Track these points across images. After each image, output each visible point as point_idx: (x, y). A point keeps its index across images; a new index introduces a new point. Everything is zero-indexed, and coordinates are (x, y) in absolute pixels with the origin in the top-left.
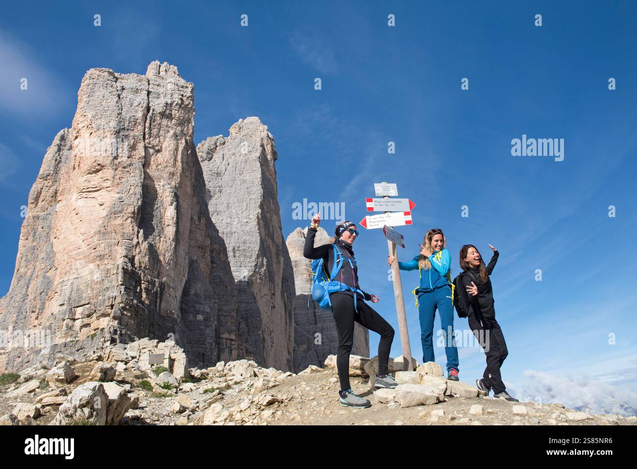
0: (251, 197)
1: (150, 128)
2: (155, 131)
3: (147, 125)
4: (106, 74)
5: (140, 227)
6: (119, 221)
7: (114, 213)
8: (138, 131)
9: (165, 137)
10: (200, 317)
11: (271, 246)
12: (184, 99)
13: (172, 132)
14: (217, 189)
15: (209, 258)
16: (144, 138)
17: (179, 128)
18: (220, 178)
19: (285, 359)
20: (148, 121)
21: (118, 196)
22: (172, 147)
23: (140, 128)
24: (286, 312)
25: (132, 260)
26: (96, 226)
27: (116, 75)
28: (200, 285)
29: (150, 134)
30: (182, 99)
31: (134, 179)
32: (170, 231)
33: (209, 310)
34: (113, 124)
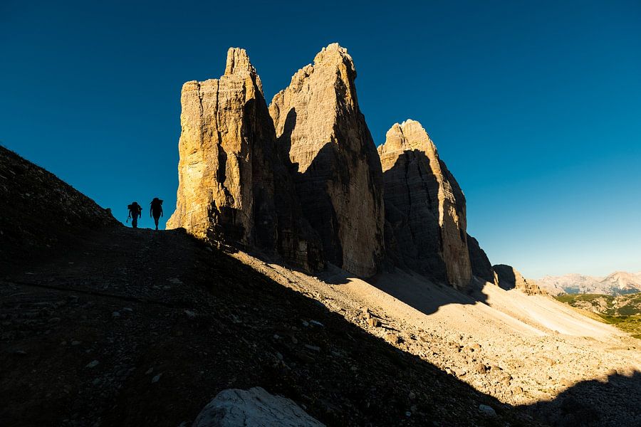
0: (327, 120)
1: (220, 121)
2: (222, 122)
3: (218, 118)
4: (193, 85)
5: (219, 182)
6: (208, 180)
7: (205, 176)
8: (213, 125)
9: (229, 123)
10: (266, 222)
11: (347, 155)
12: (238, 94)
13: (233, 118)
14: (304, 116)
15: (273, 186)
16: (217, 127)
17: (237, 115)
18: (305, 107)
19: (373, 234)
20: (218, 116)
21: (206, 166)
22: (234, 128)
23: (214, 121)
24: (374, 199)
25: (213, 204)
26: (198, 184)
27: (200, 83)
28: (265, 204)
29: (220, 123)
30: (237, 95)
31: (214, 154)
32: (237, 180)
33: (271, 218)
34: (199, 123)
